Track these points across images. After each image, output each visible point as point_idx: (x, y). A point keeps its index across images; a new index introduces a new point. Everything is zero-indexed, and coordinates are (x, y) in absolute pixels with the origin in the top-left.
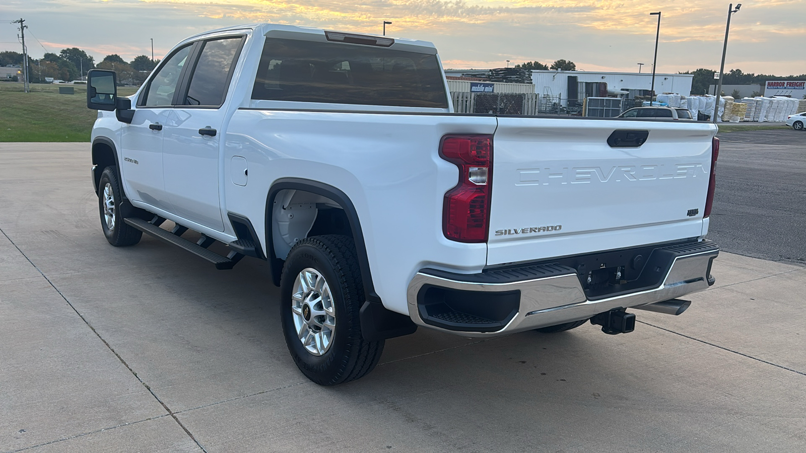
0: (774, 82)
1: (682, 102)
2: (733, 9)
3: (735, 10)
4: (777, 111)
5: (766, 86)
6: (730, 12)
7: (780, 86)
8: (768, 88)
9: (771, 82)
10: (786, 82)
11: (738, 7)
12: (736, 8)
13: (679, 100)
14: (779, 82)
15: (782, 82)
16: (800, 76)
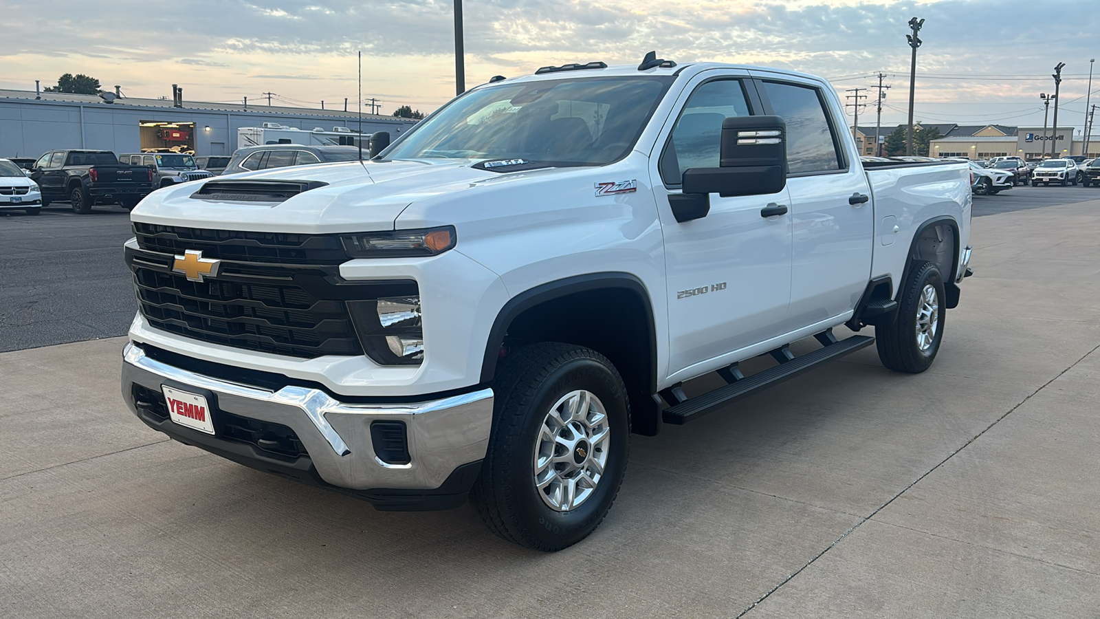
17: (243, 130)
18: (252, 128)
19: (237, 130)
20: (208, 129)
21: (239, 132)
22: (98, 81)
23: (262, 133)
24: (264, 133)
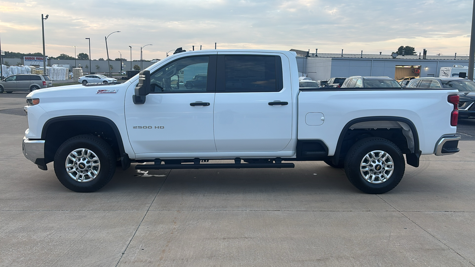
0: (28, 57)
1: (8, 70)
2: (44, 17)
3: (45, 18)
4: (57, 74)
5: (24, 59)
6: (43, 19)
7: (32, 59)
8: (25, 60)
9: (27, 57)
10: (35, 57)
11: (47, 17)
12: (46, 17)
13: (6, 69)
14: (31, 57)
15: (33, 57)
16: (34, 54)
17: (443, 68)
18: (446, 68)
19: (440, 68)
20: (427, 68)
21: (441, 70)
22: (414, 48)
23: (451, 70)
24: (452, 70)
